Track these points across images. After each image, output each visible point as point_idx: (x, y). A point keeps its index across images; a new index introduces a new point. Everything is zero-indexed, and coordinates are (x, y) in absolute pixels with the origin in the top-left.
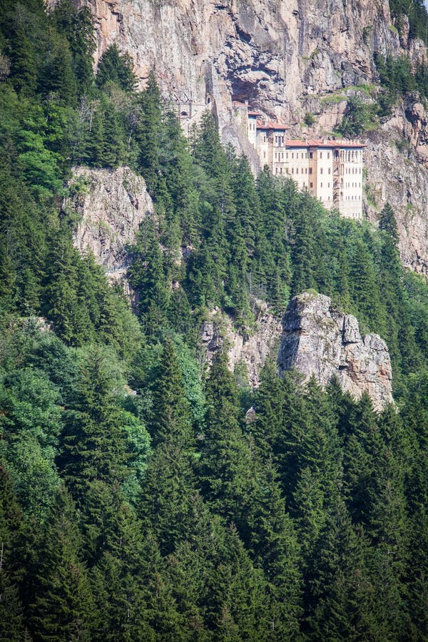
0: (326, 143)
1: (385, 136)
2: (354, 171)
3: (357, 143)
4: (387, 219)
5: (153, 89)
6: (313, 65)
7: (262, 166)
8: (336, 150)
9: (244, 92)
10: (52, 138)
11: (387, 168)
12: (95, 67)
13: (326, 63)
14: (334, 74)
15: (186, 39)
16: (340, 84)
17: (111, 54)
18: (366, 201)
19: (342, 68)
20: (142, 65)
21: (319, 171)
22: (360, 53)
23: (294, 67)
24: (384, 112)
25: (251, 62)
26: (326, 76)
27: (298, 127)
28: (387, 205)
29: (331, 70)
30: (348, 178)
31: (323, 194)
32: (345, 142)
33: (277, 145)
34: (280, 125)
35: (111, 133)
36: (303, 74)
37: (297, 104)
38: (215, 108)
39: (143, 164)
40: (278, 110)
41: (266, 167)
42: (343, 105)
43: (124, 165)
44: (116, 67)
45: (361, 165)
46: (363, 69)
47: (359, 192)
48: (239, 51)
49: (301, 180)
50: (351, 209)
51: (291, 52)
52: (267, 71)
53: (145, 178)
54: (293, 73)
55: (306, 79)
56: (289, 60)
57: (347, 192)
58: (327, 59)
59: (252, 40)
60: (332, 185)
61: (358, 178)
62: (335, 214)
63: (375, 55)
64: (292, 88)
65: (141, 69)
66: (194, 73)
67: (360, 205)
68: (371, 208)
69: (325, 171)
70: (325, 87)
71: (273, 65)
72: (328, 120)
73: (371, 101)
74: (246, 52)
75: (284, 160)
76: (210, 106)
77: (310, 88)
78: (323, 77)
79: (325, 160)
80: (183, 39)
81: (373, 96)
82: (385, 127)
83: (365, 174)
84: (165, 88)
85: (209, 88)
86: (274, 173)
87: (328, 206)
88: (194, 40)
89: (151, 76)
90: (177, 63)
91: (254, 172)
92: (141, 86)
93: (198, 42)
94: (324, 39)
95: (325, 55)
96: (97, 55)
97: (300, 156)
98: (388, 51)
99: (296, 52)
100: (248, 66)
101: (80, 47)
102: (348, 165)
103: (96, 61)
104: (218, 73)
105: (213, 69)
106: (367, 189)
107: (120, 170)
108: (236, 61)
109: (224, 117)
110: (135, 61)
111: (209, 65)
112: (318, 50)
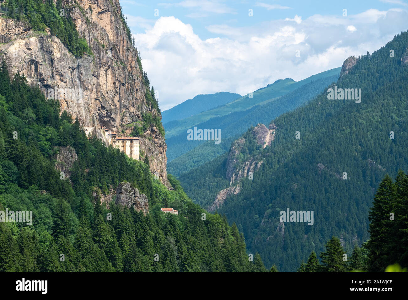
0: (128, 138)
1: (145, 136)
2: (137, 146)
3: (137, 138)
4: (146, 161)
5: (77, 123)
6: (124, 116)
7: (110, 144)
8: (131, 141)
9: (104, 124)
10: (48, 137)
11: (146, 145)
12: (60, 117)
13: (128, 115)
14: (130, 118)
15: (87, 108)
16: (132, 121)
17: (65, 112)
18: (140, 155)
19: (132, 116)
20: (74, 116)
21: (126, 146)
22: (138, 112)
23: (118, 117)
24: (145, 129)
25: (106, 115)
26: (128, 119)
27: (120, 134)
28: (146, 156)
29: (129, 117)
30: (134, 148)
31: (128, 153)
32: (134, 138)
33: (114, 139)
34: (114, 133)
35: (65, 136)
36: (121, 118)
37: (119, 127)
38: (95, 128)
39: (75, 145)
40: (114, 129)
41: (111, 145)
42: (133, 127)
43: (69, 145)
44: (67, 117)
45: (138, 145)
46: (139, 117)
47: (138, 152)
48: (102, 112)
49: (121, 149)
50: (136, 157)
51: (117, 112)
52: (111, 118)
53: (75, 149)
54: (118, 118)
55: (122, 120)
56: (117, 114)
57: (134, 152)
58: (128, 114)
59: (106, 109)
60: (130, 151)
61: (138, 148)
62: (131, 159)
63: (142, 113)
64: (118, 123)
65: (74, 117)
66: (89, 118)
67: (138, 156)
68: (141, 157)
69: (128, 146)
70: (127, 122)
71: (112, 116)
72: (128, 132)
73: (141, 126)
74: (104, 112)
75: (116, 143)
76: (94, 127)
77: (123, 122)
78: (127, 119)
79: (128, 143)
80: (86, 109)
81: (141, 124)
82: (145, 134)
83: (140, 147)
84: (81, 123)
85: (94, 122)
86: (113, 147)
87: (129, 157)
88: (89, 109)
89: (77, 119)
90: (84, 115)
91: (107, 146)
92: (74, 122)
93: (90, 109)
94: (127, 108)
95: (127, 113)
96: (60, 114)
97: (121, 142)
98: (146, 112)
99: (119, 112)
100: (105, 116)
101: (57, 111)
102: (135, 145)
103: (60, 115)
104: (96, 118)
105: (95, 117)
106: (140, 151)
107: (68, 147)
108: (101, 115)
109: (98, 130)
110: (72, 115)
111: (94, 116)
112: (125, 111)
